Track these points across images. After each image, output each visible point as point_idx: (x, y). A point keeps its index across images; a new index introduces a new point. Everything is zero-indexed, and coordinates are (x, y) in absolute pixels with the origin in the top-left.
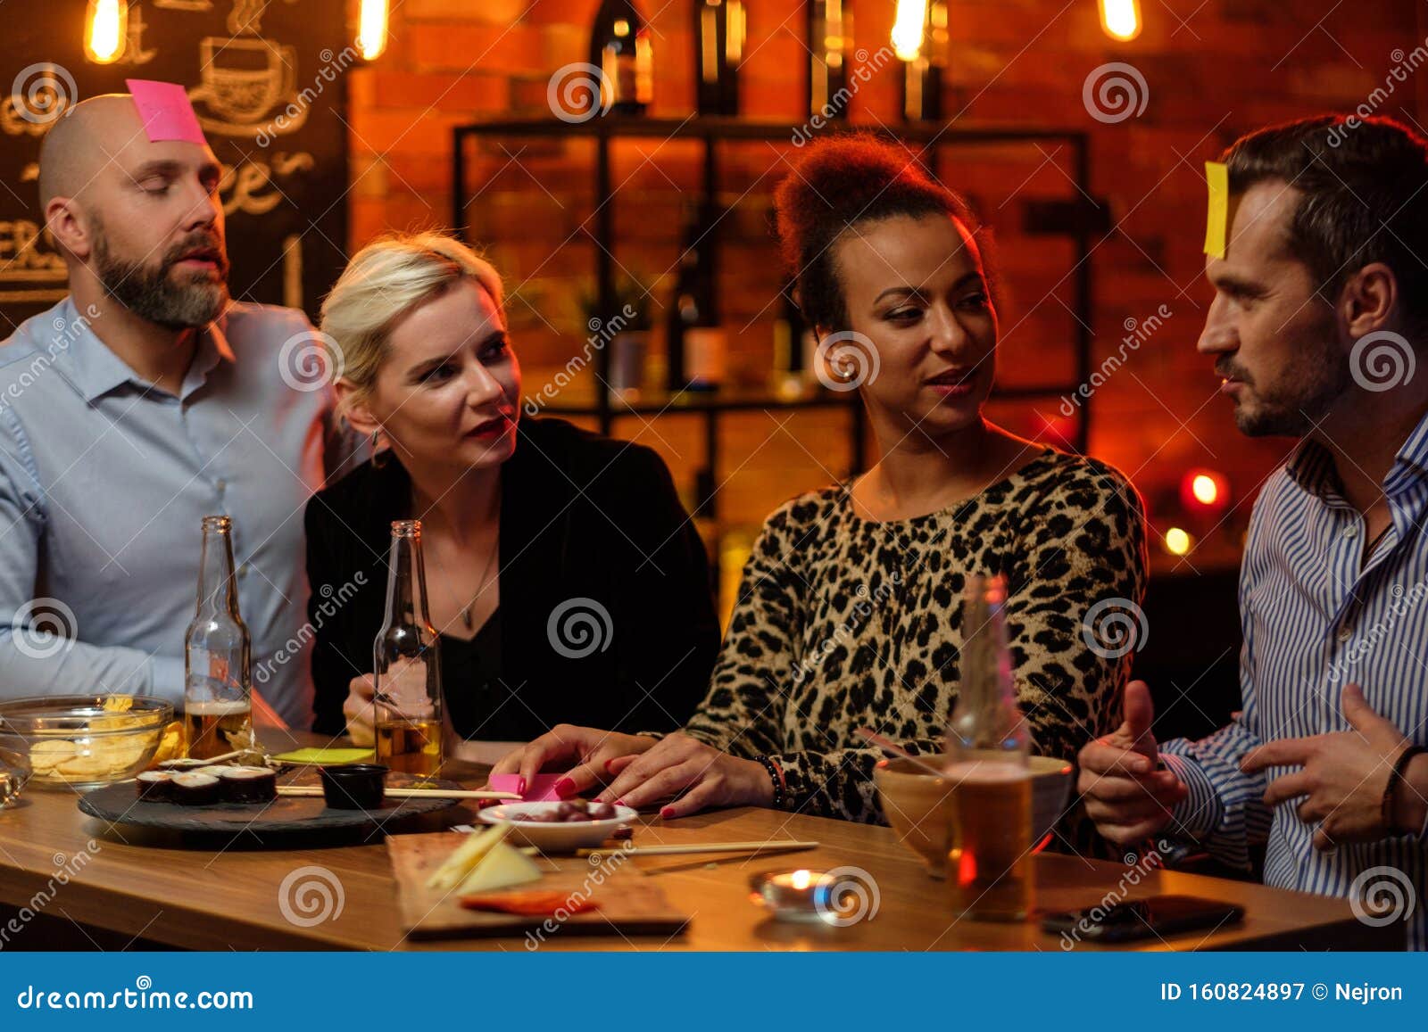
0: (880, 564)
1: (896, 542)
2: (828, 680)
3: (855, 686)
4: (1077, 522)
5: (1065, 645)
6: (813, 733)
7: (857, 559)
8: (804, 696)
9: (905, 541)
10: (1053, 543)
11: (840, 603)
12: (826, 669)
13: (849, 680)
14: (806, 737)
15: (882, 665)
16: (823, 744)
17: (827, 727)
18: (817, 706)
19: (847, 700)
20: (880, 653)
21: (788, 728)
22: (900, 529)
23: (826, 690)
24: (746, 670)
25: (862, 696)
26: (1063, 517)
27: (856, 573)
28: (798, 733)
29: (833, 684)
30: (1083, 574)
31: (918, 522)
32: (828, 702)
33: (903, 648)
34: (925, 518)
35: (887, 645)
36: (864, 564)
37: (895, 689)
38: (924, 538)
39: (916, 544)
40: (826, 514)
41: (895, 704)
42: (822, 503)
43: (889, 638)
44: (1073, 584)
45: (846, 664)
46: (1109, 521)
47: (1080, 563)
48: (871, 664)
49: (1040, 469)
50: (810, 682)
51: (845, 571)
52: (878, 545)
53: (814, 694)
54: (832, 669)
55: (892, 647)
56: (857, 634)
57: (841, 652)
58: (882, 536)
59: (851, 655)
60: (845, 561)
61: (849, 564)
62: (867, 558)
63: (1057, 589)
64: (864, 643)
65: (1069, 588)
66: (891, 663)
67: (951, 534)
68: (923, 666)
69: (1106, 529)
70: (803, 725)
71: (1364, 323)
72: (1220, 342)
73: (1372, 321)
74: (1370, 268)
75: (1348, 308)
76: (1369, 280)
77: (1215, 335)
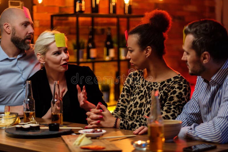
0: (146, 89)
1: (150, 86)
2: (134, 107)
3: (139, 110)
4: (177, 92)
5: (169, 112)
6: (131, 116)
7: (143, 87)
8: (130, 109)
9: (151, 86)
10: (172, 95)
11: (139, 94)
12: (134, 105)
13: (138, 109)
14: (129, 117)
15: (144, 107)
16: (132, 118)
17: (133, 116)
18: (132, 112)
19: (137, 112)
20: (144, 105)
21: (127, 114)
22: (151, 83)
23: (134, 109)
24: (122, 105)
25: (140, 112)
26: (175, 91)
27: (142, 89)
28: (128, 115)
29: (135, 108)
30: (176, 101)
31: (154, 83)
32: (134, 111)
33: (148, 105)
34: (156, 82)
35: (145, 104)
36: (144, 88)
37: (145, 112)
38: (155, 86)
39: (153, 87)
40: (139, 76)
41: (144, 115)
42: (138, 73)
43: (146, 102)
44: (173, 103)
45: (138, 105)
46: (183, 93)
47: (176, 99)
48: (142, 107)
49: (177, 78)
50: (131, 107)
51: (140, 88)
52: (147, 85)
53: (132, 109)
54: (135, 106)
55: (146, 104)
56: (140, 100)
57: (137, 103)
58: (148, 84)
59: (139, 104)
60: (141, 86)
61: (141, 87)
62: (144, 87)
63: (170, 103)
64: (141, 102)
65: (172, 103)
66: (145, 107)
67: (159, 86)
68: (150, 109)
69: (182, 94)
70: (129, 114)
71: (205, 62)
72: (185, 59)
73: (206, 61)
74: (205, 52)
75: (202, 58)
76: (205, 54)
77: (184, 58)
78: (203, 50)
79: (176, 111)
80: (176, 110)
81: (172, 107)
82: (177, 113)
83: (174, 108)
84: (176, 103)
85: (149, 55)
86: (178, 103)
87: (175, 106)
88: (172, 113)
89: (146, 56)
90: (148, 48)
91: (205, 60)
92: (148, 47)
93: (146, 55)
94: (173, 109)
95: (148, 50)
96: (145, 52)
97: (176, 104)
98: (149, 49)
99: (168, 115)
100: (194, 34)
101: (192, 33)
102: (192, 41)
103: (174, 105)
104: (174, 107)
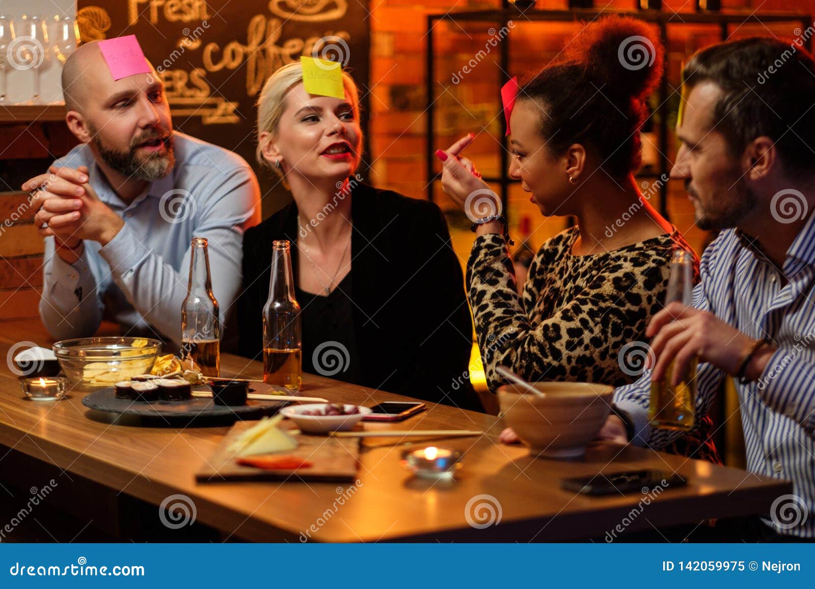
71: (757, 172)
72: (683, 173)
73: (761, 171)
74: (759, 140)
75: (748, 162)
76: (760, 146)
77: (680, 168)
78: (754, 130)
79: (591, 324)
80: (593, 320)
81: (586, 308)
82: (592, 331)
83: (591, 313)
84: (605, 301)
85: (576, 173)
86: (608, 304)
87: (595, 308)
88: (576, 324)
89: (568, 175)
90: (575, 150)
91: (756, 169)
92: (576, 146)
93: (568, 171)
94: (584, 315)
95: (574, 157)
96: (565, 161)
97: (603, 305)
98: (577, 154)
99: (561, 326)
100: (721, 80)
101: (714, 78)
102: (715, 104)
103: (594, 303)
104: (591, 310)
